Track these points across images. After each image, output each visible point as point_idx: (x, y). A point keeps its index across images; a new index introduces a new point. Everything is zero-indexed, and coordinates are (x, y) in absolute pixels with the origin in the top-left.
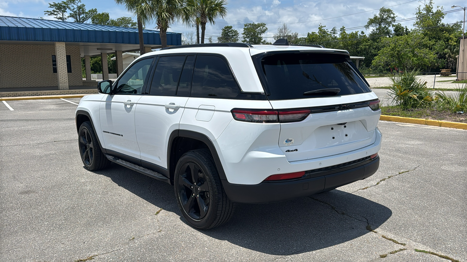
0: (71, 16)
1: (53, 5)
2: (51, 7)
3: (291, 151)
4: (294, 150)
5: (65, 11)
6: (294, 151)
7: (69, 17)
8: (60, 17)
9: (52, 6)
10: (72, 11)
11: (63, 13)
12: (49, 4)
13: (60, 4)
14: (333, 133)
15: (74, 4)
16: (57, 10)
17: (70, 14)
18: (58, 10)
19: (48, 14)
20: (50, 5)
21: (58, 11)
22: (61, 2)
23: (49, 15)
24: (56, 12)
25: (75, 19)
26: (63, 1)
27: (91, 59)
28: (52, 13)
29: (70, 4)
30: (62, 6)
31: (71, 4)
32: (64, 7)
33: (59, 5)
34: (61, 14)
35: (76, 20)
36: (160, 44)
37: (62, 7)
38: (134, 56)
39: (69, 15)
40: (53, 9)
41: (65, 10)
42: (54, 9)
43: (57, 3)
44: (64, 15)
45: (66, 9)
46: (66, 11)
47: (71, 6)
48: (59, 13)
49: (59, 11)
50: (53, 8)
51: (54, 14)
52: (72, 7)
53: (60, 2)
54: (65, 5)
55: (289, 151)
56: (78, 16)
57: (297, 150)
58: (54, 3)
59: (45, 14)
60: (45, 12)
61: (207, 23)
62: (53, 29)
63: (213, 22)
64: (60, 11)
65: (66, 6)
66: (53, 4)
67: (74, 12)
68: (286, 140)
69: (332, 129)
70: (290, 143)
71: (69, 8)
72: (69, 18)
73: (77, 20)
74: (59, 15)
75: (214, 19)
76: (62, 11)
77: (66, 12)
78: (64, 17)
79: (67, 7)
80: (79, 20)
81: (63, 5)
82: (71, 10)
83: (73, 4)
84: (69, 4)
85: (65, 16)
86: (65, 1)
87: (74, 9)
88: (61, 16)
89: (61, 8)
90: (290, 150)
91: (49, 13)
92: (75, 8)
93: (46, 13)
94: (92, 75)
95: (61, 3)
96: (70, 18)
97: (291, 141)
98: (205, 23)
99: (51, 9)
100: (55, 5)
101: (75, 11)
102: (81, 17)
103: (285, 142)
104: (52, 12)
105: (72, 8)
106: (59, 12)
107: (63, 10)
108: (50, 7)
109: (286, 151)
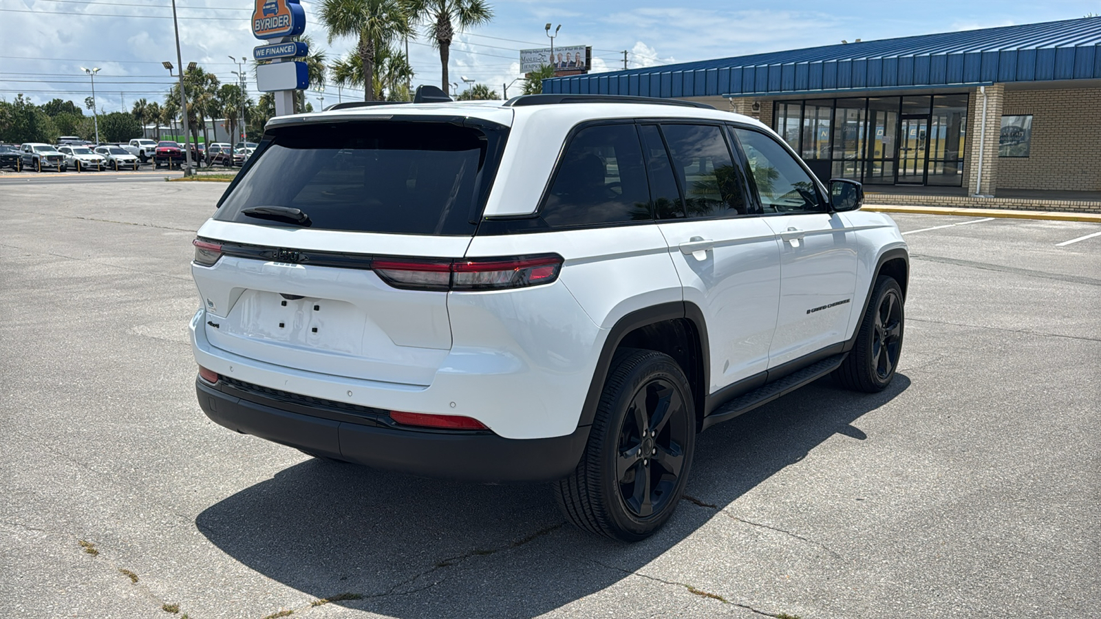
3: (213, 325)
4: (216, 325)
6: (215, 327)
70: (212, 307)
90: (213, 322)
97: (212, 304)
109: (209, 323)
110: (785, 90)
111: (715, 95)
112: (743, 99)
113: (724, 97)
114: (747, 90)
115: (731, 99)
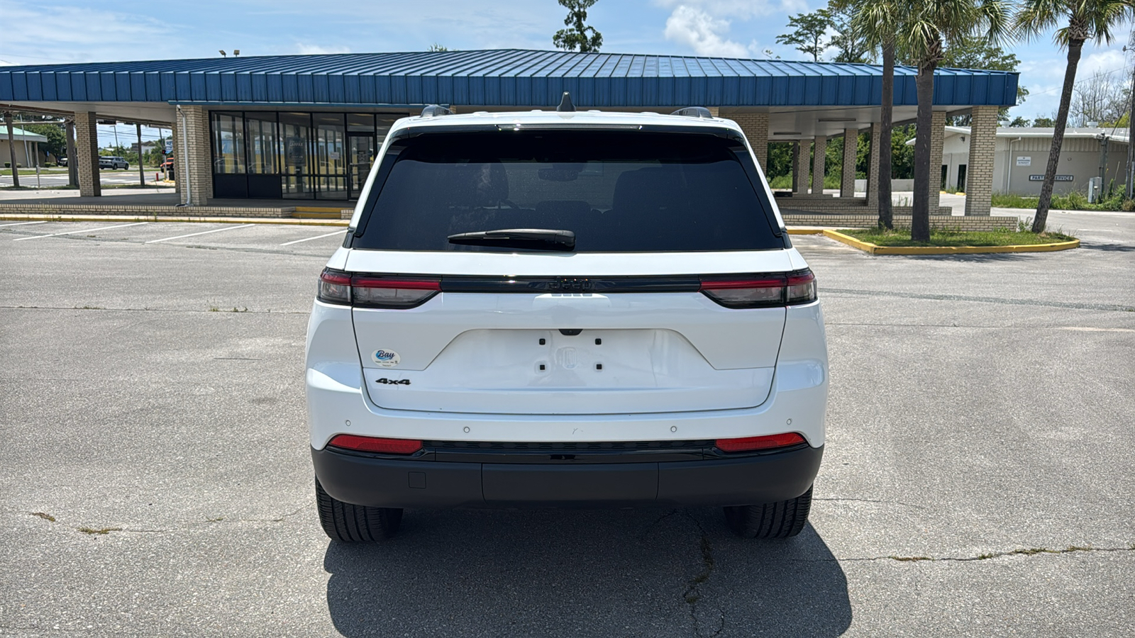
0: (833, 44)
1: (798, 19)
2: (793, 25)
3: (392, 382)
4: (401, 382)
5: (821, 32)
6: (399, 385)
7: (829, 45)
8: (809, 47)
9: (794, 23)
10: (838, 31)
11: (817, 37)
12: (790, 17)
13: (813, 17)
14: (542, 355)
15: (844, 13)
16: (805, 31)
17: (833, 38)
18: (808, 30)
19: (784, 41)
20: (790, 21)
21: (807, 34)
22: (816, 12)
23: (786, 43)
24: (803, 35)
25: (841, 50)
26: (819, 9)
27: (864, 144)
28: (793, 39)
29: (835, 14)
30: (817, 20)
31: (837, 14)
32: (821, 22)
33: (810, 19)
34: (813, 40)
35: (844, 52)
36: (969, 104)
37: (817, 23)
38: (961, 136)
39: (830, 40)
40: (795, 29)
41: (822, 29)
42: (799, 28)
43: (806, 15)
44: (819, 41)
45: (825, 28)
46: (825, 31)
47: (837, 19)
48: (808, 38)
49: (808, 32)
50: (797, 26)
51: (797, 40)
52: (838, 21)
53: (813, 12)
54: (822, 18)
55: (385, 381)
56: (850, 42)
57: (407, 382)
58: (800, 15)
59: (778, 41)
60: (778, 37)
61: (1086, 40)
62: (793, 77)
63: (1108, 37)
64: (811, 33)
65: (826, 19)
66: (797, 17)
67: (841, 33)
68: (376, 352)
69: (542, 342)
70: (389, 360)
71: (832, 25)
72: (829, 47)
73: (846, 51)
74: (807, 41)
75: (1110, 29)
76: (816, 31)
77: (824, 33)
78: (818, 46)
79: (828, 21)
80: (850, 51)
81: (819, 18)
82: (835, 29)
83: (842, 13)
84: (832, 16)
85: (821, 43)
86: (824, 9)
87: (842, 26)
88: (812, 45)
89: (813, 25)
90: (388, 379)
91: (787, 39)
92: (845, 24)
93: (780, 39)
94: (856, 181)
95: (815, 14)
96: (832, 47)
97: (391, 356)
98: (1083, 41)
99: (792, 31)
100: (802, 20)
101: (845, 31)
102: (856, 43)
103: (375, 358)
104: (794, 36)
105: (839, 24)
106: (809, 35)
107: (817, 29)
108: (791, 25)
109: (379, 381)
110: (241, 100)
111: (158, 101)
112: (192, 107)
113: (170, 104)
114: (198, 98)
115: (179, 106)
